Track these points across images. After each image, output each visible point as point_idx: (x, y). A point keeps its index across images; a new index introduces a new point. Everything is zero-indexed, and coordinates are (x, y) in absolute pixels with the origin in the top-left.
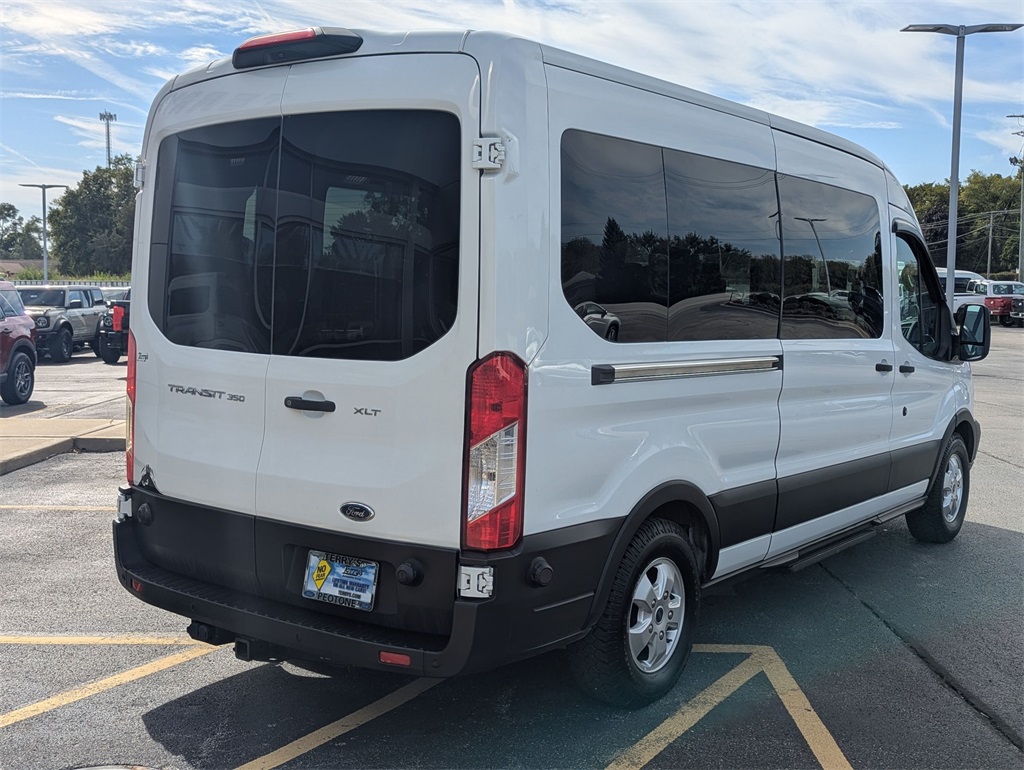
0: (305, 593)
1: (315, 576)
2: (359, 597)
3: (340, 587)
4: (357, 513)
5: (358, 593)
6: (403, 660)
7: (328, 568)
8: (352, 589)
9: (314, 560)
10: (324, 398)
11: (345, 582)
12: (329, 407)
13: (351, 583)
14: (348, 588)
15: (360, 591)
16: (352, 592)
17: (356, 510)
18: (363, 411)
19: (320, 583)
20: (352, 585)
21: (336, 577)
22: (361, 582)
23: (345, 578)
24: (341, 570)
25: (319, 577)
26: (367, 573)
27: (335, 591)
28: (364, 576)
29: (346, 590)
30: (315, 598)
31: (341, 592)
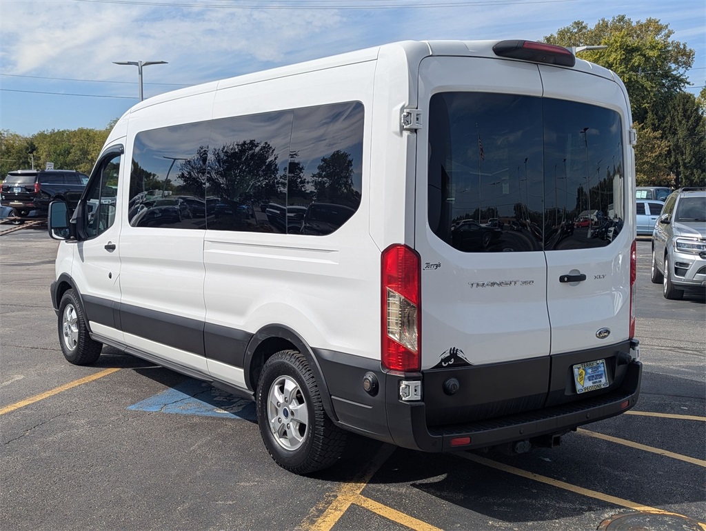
0: (578, 391)
1: (579, 380)
2: (601, 381)
3: (592, 380)
4: (605, 334)
7: (584, 372)
9: (576, 371)
10: (580, 273)
11: (593, 377)
12: (583, 278)
13: (595, 376)
14: (595, 379)
15: (601, 378)
16: (598, 380)
18: (598, 277)
19: (583, 382)
21: (588, 375)
22: (599, 373)
23: (592, 375)
24: (589, 371)
25: (581, 379)
26: (601, 367)
27: (591, 384)
29: (595, 381)
30: (583, 392)
31: (593, 383)
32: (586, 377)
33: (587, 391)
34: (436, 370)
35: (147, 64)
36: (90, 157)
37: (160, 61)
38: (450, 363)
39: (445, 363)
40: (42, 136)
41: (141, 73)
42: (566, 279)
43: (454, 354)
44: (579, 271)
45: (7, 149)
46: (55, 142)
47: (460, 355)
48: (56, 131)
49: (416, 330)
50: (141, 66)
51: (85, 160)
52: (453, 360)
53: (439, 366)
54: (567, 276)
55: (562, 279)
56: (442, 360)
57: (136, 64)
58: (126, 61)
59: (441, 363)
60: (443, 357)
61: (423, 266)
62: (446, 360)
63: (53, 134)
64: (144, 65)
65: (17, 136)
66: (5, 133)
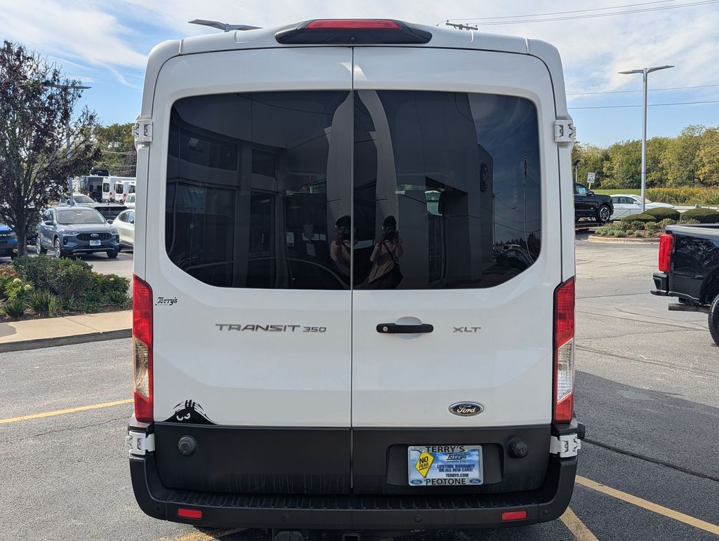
0: (412, 482)
1: (418, 467)
2: (467, 475)
3: (447, 470)
4: (469, 410)
5: (465, 473)
6: (521, 515)
7: (431, 459)
8: (459, 470)
9: (414, 454)
10: (420, 322)
11: (451, 466)
12: (428, 329)
13: (456, 466)
14: (454, 470)
15: (468, 470)
16: (459, 473)
17: (467, 408)
18: (463, 330)
19: (424, 472)
20: (458, 468)
21: (440, 464)
22: (466, 463)
23: (450, 463)
24: (445, 458)
25: (422, 467)
26: (470, 455)
27: (443, 475)
28: (468, 458)
29: (453, 473)
30: (424, 484)
31: (448, 475)
32: (436, 465)
33: (430, 484)
34: (170, 423)
35: (652, 70)
36: (660, 165)
37: (665, 65)
38: (185, 417)
39: (180, 418)
40: (617, 148)
41: (645, 80)
42: (385, 329)
43: (190, 408)
44: (419, 320)
45: (585, 161)
46: (629, 153)
47: (198, 410)
48: (631, 141)
49: (147, 373)
50: (646, 73)
51: (656, 168)
52: (189, 414)
53: (173, 419)
54: (387, 325)
55: (380, 329)
56: (177, 413)
57: (641, 71)
58: (631, 70)
59: (175, 416)
60: (178, 409)
61: (155, 300)
62: (181, 413)
63: (628, 145)
64: (649, 72)
65: (596, 148)
66: (586, 146)
